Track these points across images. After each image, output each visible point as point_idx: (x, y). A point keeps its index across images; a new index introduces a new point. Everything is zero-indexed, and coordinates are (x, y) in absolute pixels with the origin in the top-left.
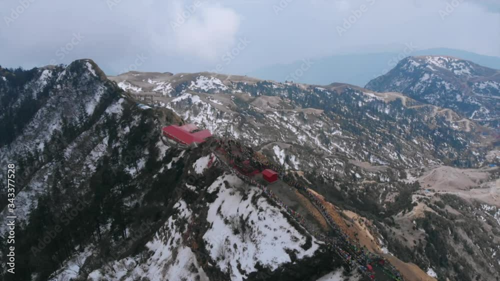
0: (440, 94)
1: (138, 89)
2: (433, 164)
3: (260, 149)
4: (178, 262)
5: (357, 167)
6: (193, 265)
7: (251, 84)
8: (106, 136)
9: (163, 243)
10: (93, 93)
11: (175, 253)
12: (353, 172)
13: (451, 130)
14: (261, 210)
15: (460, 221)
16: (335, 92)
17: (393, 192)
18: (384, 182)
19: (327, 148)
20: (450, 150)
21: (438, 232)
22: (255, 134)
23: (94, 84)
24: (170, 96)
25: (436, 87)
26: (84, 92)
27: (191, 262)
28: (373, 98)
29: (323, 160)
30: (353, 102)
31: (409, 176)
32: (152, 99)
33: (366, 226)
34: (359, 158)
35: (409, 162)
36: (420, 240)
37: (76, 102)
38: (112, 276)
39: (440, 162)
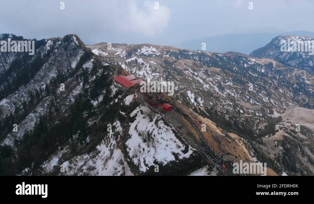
0: (298, 60)
1: (105, 54)
2: (291, 106)
3: (179, 92)
4: (113, 158)
5: (241, 106)
6: (121, 160)
7: (175, 52)
8: (82, 81)
9: (106, 146)
10: (76, 55)
11: (112, 152)
12: (238, 109)
13: (305, 84)
14: (160, 128)
15: (306, 143)
16: (230, 58)
17: (264, 122)
18: (258, 116)
19: (223, 93)
20: (304, 97)
21: (291, 149)
22: (176, 83)
23: (77, 49)
24: (125, 58)
25: (296, 56)
26: (71, 54)
27: (120, 159)
28: (254, 62)
29: (219, 101)
30: (241, 64)
31: (275, 113)
32: (114, 59)
33: (243, 143)
34: (243, 100)
35: (276, 104)
36: (279, 154)
37: (66, 60)
38: (75, 165)
39: (296, 105)
